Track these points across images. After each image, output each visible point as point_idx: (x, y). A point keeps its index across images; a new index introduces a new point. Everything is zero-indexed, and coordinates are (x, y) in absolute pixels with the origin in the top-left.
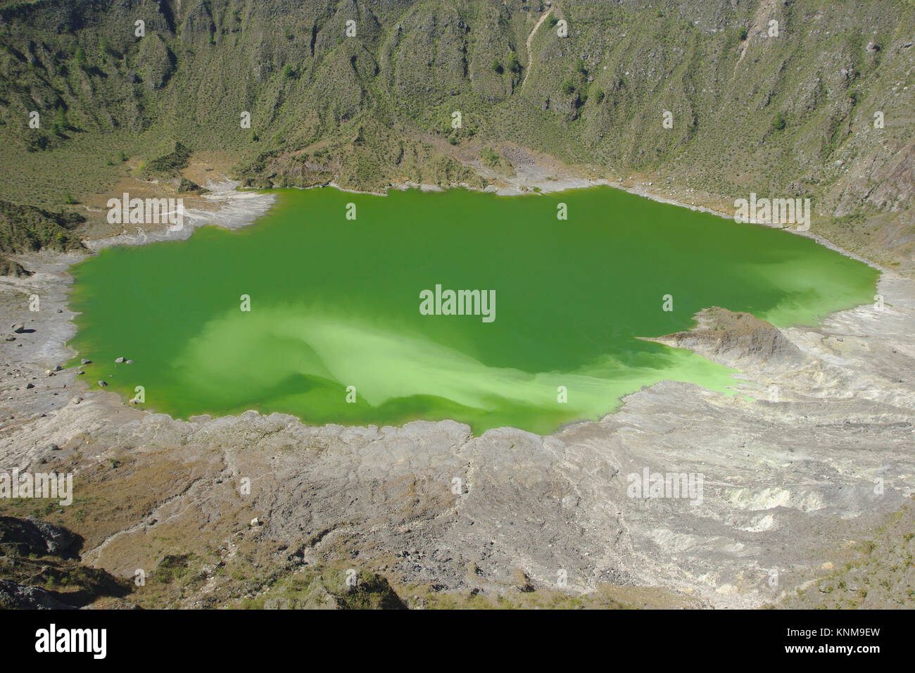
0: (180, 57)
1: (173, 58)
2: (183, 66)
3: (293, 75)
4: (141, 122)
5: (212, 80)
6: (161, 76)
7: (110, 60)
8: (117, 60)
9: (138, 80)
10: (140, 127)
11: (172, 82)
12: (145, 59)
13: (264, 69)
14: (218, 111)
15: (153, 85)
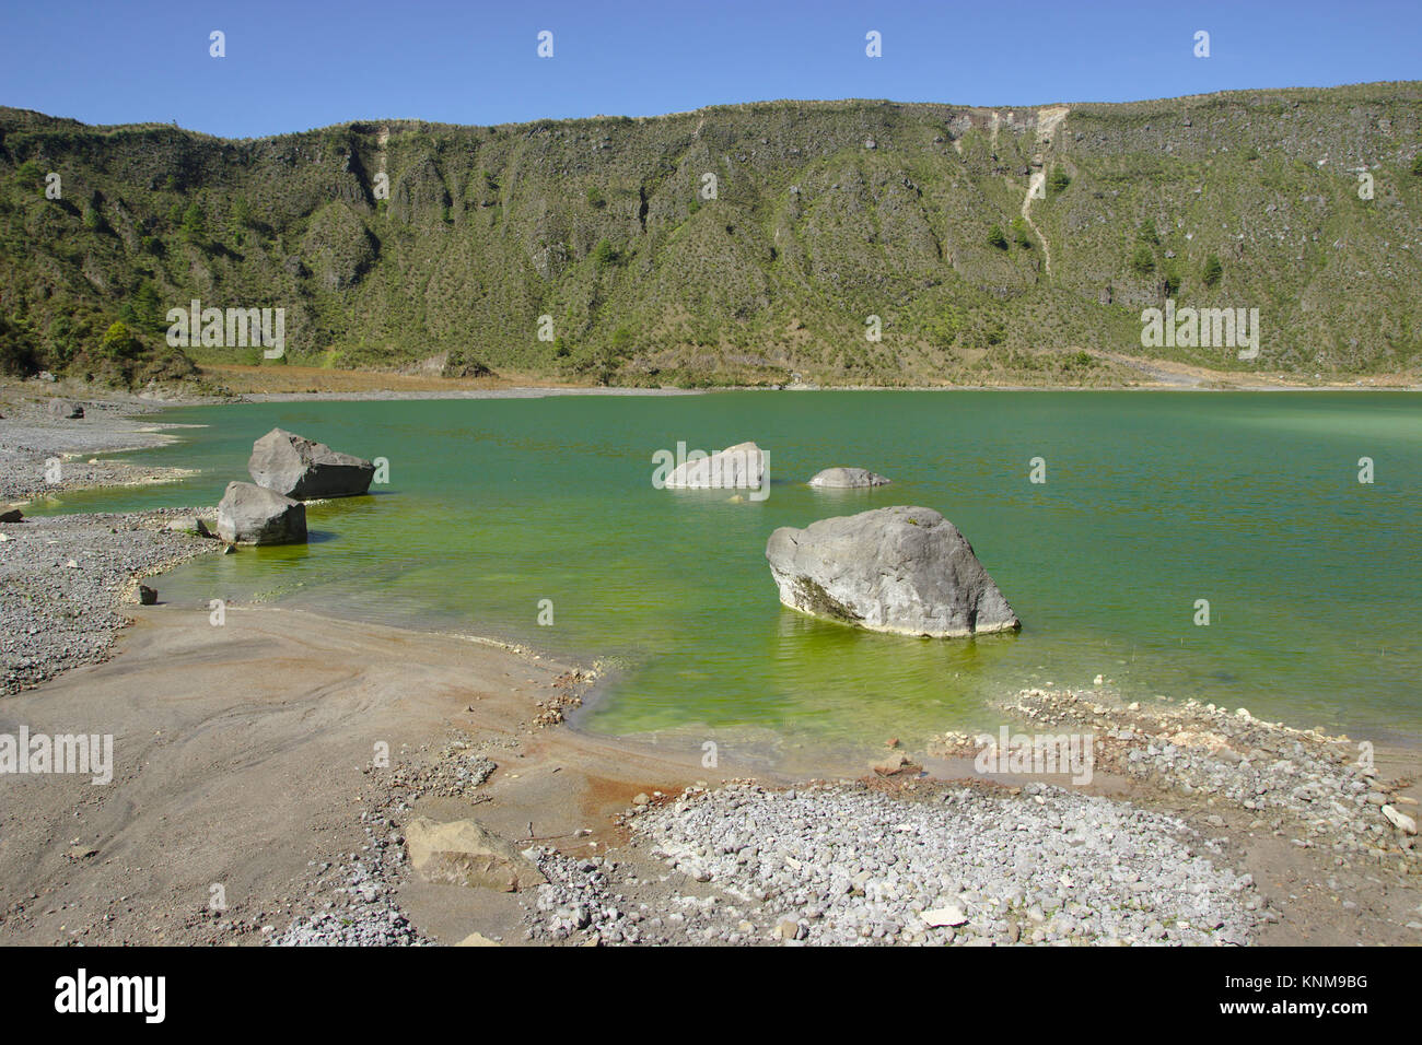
0: (385, 243)
1: (374, 241)
2: (394, 253)
3: (612, 258)
4: (313, 334)
5: (452, 274)
6: (352, 264)
7: (252, 238)
8: (265, 240)
9: (305, 273)
10: (312, 343)
11: (372, 278)
12: (321, 238)
13: (552, 255)
14: (470, 320)
15: (337, 280)
